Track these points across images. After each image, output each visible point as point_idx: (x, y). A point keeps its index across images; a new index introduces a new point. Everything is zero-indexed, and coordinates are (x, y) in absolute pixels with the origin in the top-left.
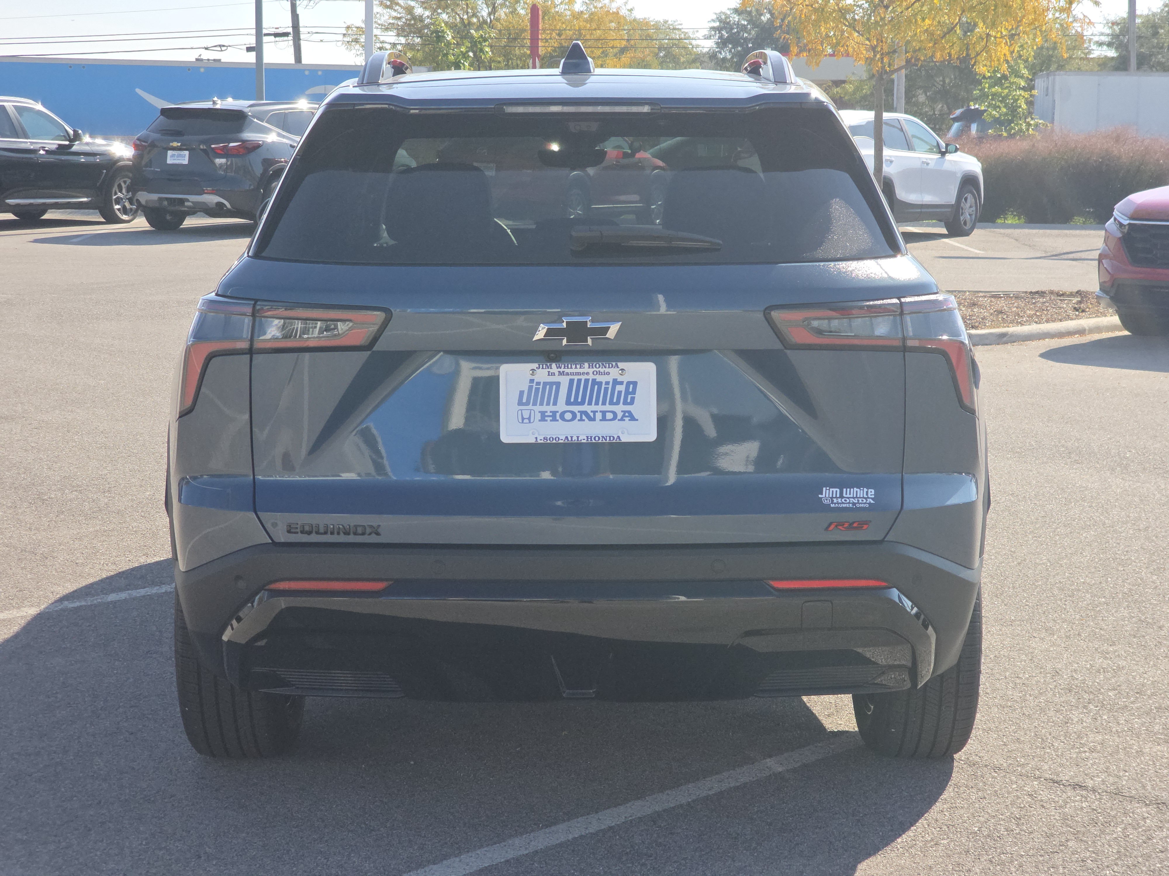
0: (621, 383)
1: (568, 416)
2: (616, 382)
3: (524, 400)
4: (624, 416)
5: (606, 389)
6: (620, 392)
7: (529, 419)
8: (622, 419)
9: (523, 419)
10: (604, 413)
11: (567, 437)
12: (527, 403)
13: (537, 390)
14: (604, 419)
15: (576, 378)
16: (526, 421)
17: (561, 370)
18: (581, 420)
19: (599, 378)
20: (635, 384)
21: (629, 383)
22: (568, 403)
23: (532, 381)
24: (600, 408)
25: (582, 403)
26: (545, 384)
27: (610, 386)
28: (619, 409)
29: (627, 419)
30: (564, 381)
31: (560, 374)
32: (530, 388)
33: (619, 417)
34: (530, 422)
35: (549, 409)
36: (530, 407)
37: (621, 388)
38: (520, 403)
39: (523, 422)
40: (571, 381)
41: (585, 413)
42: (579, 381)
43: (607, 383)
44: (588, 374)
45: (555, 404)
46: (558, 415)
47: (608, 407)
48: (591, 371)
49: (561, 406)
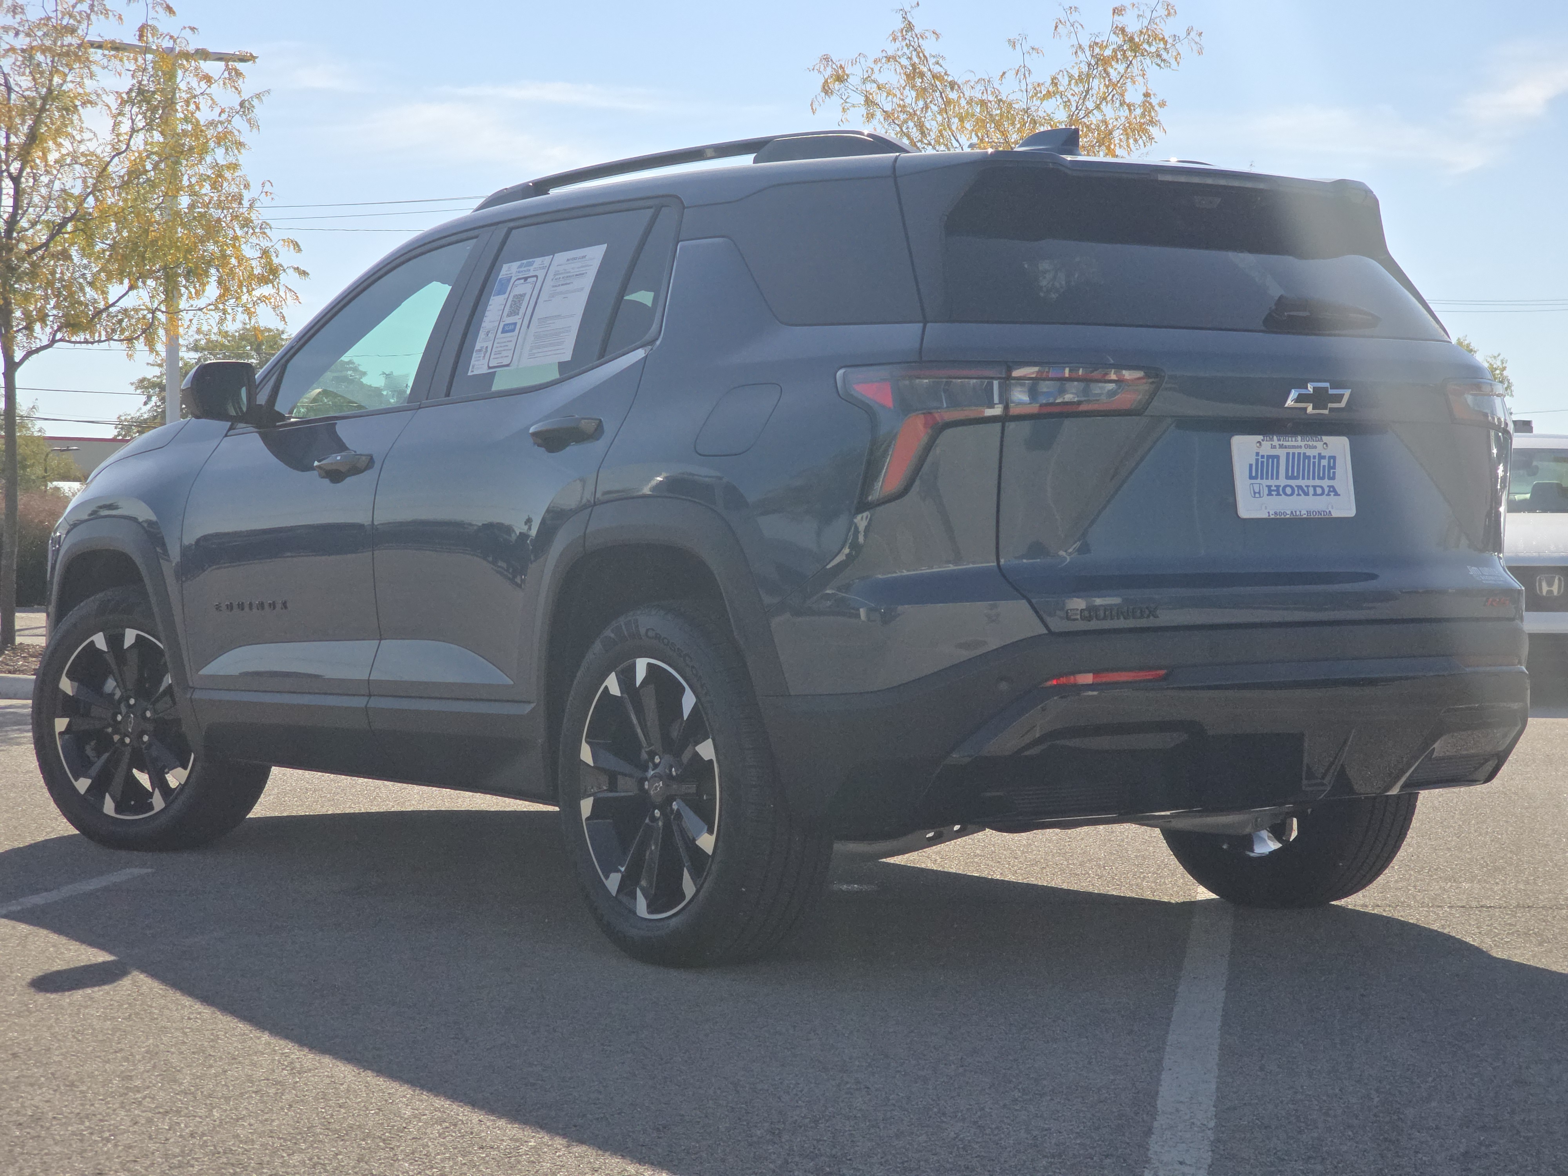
0: (1324, 457)
1: (1289, 491)
2: (1321, 457)
3: (1254, 474)
4: (1329, 491)
5: (1314, 463)
6: (1324, 466)
7: (1259, 493)
8: (1328, 495)
9: (1255, 493)
10: (1315, 487)
11: (1292, 512)
12: (1256, 478)
13: (1262, 462)
14: (1315, 494)
15: (1291, 451)
16: (1257, 495)
17: (1281, 443)
18: (1299, 495)
19: (1309, 452)
20: (1334, 458)
21: (1330, 457)
22: (1287, 477)
23: (1257, 454)
24: (1311, 482)
25: (1297, 478)
26: (1269, 457)
27: (1317, 460)
28: (1325, 483)
29: (1332, 494)
30: (1282, 453)
31: (1281, 446)
32: (1257, 460)
33: (1326, 492)
34: (1260, 497)
35: (1273, 483)
36: (1259, 481)
37: (1324, 462)
38: (1251, 477)
39: (1255, 497)
40: (1288, 454)
41: (1300, 487)
42: (1294, 454)
43: (1314, 457)
44: (1301, 447)
45: (1277, 478)
46: (1281, 489)
47: (1317, 482)
48: (1303, 444)
49: (1282, 481)
